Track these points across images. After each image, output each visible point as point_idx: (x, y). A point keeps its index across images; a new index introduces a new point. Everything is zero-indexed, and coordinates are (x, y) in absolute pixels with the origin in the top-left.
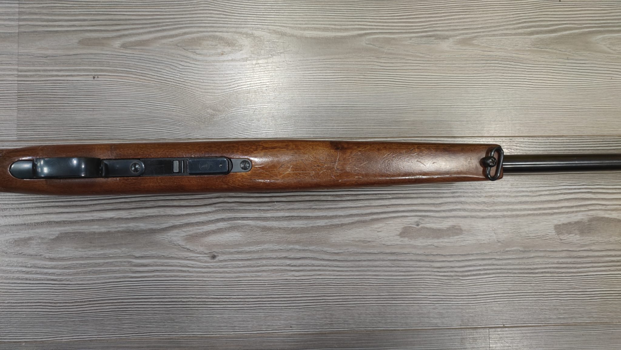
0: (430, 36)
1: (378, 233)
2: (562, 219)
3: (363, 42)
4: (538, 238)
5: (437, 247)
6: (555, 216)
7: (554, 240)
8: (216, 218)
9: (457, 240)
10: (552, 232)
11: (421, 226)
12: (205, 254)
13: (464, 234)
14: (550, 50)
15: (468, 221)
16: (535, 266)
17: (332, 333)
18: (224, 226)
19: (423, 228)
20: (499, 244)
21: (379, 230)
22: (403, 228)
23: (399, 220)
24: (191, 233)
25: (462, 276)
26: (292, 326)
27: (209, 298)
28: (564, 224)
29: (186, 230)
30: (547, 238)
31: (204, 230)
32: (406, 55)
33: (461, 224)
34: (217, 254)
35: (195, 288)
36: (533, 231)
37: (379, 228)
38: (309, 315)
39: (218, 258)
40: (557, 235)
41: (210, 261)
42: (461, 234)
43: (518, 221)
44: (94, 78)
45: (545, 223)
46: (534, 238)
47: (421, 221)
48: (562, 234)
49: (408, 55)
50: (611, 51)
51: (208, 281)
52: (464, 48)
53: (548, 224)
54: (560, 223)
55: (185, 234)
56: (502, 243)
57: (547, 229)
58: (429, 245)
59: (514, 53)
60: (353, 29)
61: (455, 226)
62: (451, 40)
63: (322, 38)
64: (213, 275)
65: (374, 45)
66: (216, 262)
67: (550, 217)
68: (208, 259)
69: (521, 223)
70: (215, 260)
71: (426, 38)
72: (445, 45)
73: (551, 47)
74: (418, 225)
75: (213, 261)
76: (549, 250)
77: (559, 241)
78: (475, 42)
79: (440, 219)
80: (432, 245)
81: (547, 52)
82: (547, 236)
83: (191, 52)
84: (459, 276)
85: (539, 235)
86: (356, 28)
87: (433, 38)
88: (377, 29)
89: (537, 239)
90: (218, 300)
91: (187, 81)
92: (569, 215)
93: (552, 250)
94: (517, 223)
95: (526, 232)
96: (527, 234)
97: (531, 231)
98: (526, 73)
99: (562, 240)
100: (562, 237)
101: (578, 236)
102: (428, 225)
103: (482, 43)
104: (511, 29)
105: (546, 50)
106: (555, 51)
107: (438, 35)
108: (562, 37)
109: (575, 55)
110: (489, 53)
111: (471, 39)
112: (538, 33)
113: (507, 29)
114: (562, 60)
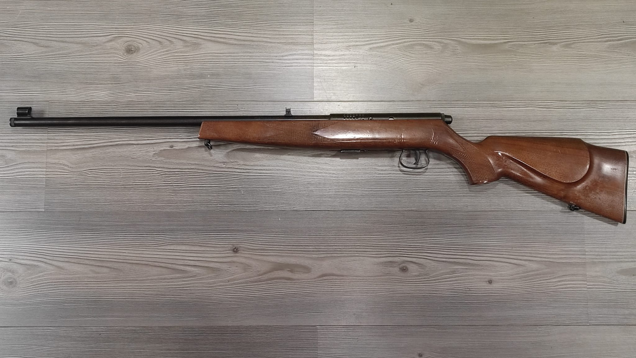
3: (507, 47)
14: (618, 51)
17: (491, 211)
27: (420, 190)
32: (532, 54)
44: (355, 67)
49: (533, 54)
52: (566, 49)
59: (596, 52)
60: (501, 39)
62: (559, 45)
63: (483, 44)
65: (513, 48)
71: (543, 44)
72: (555, 48)
73: (618, 49)
78: (573, 46)
83: (409, 52)
86: (503, 39)
87: (548, 44)
88: (515, 39)
91: (406, 69)
98: (604, 64)
103: (577, 47)
104: (594, 39)
105: (616, 51)
106: (621, 51)
107: (550, 42)
108: (625, 43)
109: (633, 53)
110: (581, 53)
111: (570, 44)
112: (610, 41)
113: (592, 39)
114: (625, 56)
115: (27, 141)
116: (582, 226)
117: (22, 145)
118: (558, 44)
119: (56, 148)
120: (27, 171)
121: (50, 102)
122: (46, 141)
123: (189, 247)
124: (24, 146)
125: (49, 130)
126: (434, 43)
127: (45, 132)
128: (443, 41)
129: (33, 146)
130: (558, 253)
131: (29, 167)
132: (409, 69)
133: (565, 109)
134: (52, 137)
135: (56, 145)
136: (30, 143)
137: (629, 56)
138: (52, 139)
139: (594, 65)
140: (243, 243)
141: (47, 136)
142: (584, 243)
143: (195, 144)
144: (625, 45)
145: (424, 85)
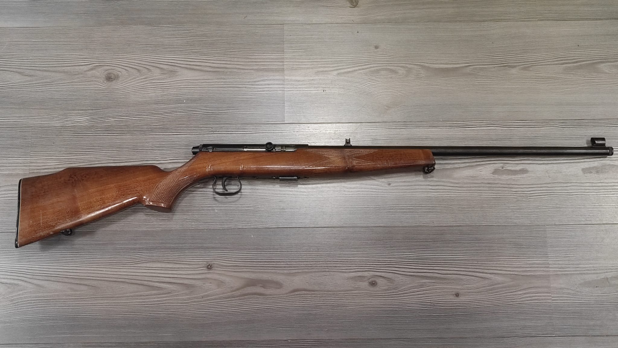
0: (506, 66)
1: (480, 172)
2: (586, 165)
3: (468, 70)
4: (572, 175)
5: (514, 180)
6: (582, 164)
7: (582, 176)
10: (580, 172)
11: (504, 168)
12: (385, 183)
13: (529, 173)
14: (574, 73)
15: (531, 165)
16: (571, 191)
17: (456, 226)
19: (506, 170)
20: (550, 179)
21: (481, 170)
22: (494, 170)
23: (492, 165)
25: (530, 196)
26: (433, 222)
27: (387, 206)
28: (587, 168)
30: (578, 176)
32: (492, 76)
33: (527, 168)
34: (391, 183)
35: (380, 200)
36: (569, 172)
37: (480, 170)
38: (443, 216)
40: (583, 174)
44: (324, 91)
46: (570, 175)
47: (504, 166)
48: (586, 173)
49: (493, 76)
50: (610, 73)
51: (387, 197)
52: (525, 72)
53: (577, 167)
54: (584, 167)
56: (552, 178)
57: (578, 171)
58: (509, 179)
59: (553, 74)
60: (462, 63)
61: (524, 169)
62: (518, 68)
63: (445, 68)
64: (389, 194)
65: (474, 71)
66: (390, 187)
67: (579, 164)
68: (386, 185)
69: (562, 167)
70: (390, 186)
71: (503, 67)
72: (514, 71)
74: (503, 168)
76: (579, 182)
78: (531, 69)
79: (515, 165)
80: (511, 179)
82: (577, 174)
83: (375, 77)
84: (527, 196)
86: (464, 63)
88: (475, 63)
90: (392, 207)
91: (373, 92)
92: (590, 163)
93: (581, 182)
94: (559, 167)
96: (566, 173)
99: (586, 177)
100: (586, 175)
101: (595, 175)
102: (509, 168)
103: (535, 69)
104: (551, 62)
105: (572, 72)
106: (577, 73)
107: (509, 65)
108: (581, 65)
110: (539, 75)
111: (529, 67)
112: (566, 63)
113: (549, 62)
114: (581, 78)
115: (10, 165)
116: (545, 240)
117: (6, 169)
118: (517, 67)
119: (38, 171)
120: (10, 194)
121: (33, 127)
122: (29, 165)
123: (165, 264)
124: (8, 169)
125: (31, 154)
126: (398, 68)
127: (28, 156)
128: (407, 65)
129: (16, 169)
130: (522, 266)
131: (12, 190)
132: (375, 93)
133: (525, 128)
134: (35, 161)
135: (38, 168)
136: (13, 166)
137: (584, 77)
138: (34, 163)
139: (552, 86)
140: (217, 260)
141: (30, 160)
142: (547, 256)
143: (171, 166)
144: (580, 67)
145: (389, 107)
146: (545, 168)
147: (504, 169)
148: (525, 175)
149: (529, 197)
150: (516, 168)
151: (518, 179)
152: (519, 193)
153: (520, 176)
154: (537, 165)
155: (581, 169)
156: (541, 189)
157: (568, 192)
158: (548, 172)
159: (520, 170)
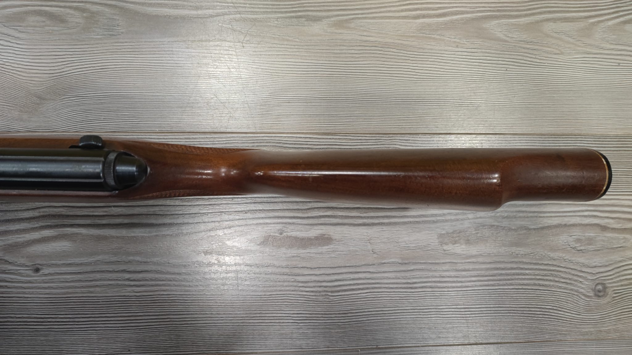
0: (300, 17)
2: (446, 228)
4: (420, 248)
5: (303, 258)
6: (438, 224)
7: (437, 250)
8: (40, 225)
9: (326, 250)
10: (435, 243)
12: (27, 266)
13: (335, 243)
14: (438, 37)
15: (339, 229)
16: (414, 280)
18: (50, 234)
19: (288, 237)
20: (375, 256)
22: (265, 237)
23: (259, 228)
24: (10, 242)
25: (332, 292)
26: (130, 349)
27: (31, 318)
28: (448, 233)
29: (4, 238)
30: (429, 248)
31: (25, 239)
32: (271, 38)
33: (330, 233)
34: (41, 267)
35: (14, 306)
36: (414, 241)
38: (151, 337)
39: (42, 271)
40: (440, 246)
41: (33, 275)
42: (331, 244)
43: (397, 229)
45: (427, 231)
46: (415, 248)
47: (284, 229)
48: (446, 244)
49: (274, 38)
50: (507, 39)
51: (30, 298)
52: (340, 31)
53: (430, 232)
54: (444, 232)
55: (3, 243)
56: (377, 254)
57: (430, 239)
58: (293, 257)
59: (397, 38)
61: (324, 235)
62: (325, 21)
64: (36, 291)
66: (38, 276)
67: (433, 226)
68: (30, 273)
69: (399, 232)
70: (38, 274)
71: (295, 20)
72: (317, 28)
73: (439, 32)
74: (281, 234)
75: (36, 274)
76: (430, 262)
77: (442, 252)
78: (352, 25)
79: (307, 227)
80: (297, 256)
81: (434, 38)
82: (429, 246)
83: (14, 29)
84: (327, 291)
85: (420, 245)
87: (304, 19)
89: (418, 250)
90: (42, 320)
91: (7, 64)
92: (454, 223)
93: (434, 262)
94: (395, 232)
95: (405, 242)
96: (407, 244)
97: (411, 241)
98: (409, 61)
99: (445, 250)
100: (445, 247)
101: (463, 246)
102: (294, 234)
103: (361, 26)
104: (394, 11)
105: (433, 36)
106: (442, 38)
107: (308, 16)
108: (452, 22)
109: (465, 43)
110: (368, 38)
111: (346, 21)
112: (424, 16)
113: (389, 11)
114: (450, 48)
118: (323, 20)
126: (68, 11)
128: (88, 6)
132: (13, 65)
137: (457, 47)
139: (392, 63)
144: (449, 26)
145: (44, 99)
146: (366, 234)
147: (284, 235)
148: (325, 249)
149: (330, 294)
150: (308, 233)
151: (312, 255)
152: (310, 284)
153: (313, 251)
154: (352, 229)
155: (436, 237)
156: (356, 276)
157: (409, 281)
158: (372, 241)
159: (315, 237)
